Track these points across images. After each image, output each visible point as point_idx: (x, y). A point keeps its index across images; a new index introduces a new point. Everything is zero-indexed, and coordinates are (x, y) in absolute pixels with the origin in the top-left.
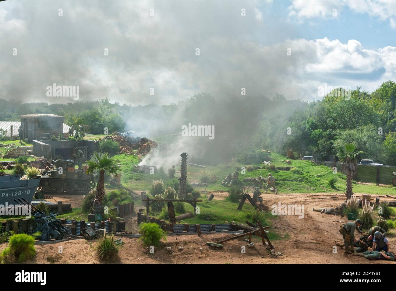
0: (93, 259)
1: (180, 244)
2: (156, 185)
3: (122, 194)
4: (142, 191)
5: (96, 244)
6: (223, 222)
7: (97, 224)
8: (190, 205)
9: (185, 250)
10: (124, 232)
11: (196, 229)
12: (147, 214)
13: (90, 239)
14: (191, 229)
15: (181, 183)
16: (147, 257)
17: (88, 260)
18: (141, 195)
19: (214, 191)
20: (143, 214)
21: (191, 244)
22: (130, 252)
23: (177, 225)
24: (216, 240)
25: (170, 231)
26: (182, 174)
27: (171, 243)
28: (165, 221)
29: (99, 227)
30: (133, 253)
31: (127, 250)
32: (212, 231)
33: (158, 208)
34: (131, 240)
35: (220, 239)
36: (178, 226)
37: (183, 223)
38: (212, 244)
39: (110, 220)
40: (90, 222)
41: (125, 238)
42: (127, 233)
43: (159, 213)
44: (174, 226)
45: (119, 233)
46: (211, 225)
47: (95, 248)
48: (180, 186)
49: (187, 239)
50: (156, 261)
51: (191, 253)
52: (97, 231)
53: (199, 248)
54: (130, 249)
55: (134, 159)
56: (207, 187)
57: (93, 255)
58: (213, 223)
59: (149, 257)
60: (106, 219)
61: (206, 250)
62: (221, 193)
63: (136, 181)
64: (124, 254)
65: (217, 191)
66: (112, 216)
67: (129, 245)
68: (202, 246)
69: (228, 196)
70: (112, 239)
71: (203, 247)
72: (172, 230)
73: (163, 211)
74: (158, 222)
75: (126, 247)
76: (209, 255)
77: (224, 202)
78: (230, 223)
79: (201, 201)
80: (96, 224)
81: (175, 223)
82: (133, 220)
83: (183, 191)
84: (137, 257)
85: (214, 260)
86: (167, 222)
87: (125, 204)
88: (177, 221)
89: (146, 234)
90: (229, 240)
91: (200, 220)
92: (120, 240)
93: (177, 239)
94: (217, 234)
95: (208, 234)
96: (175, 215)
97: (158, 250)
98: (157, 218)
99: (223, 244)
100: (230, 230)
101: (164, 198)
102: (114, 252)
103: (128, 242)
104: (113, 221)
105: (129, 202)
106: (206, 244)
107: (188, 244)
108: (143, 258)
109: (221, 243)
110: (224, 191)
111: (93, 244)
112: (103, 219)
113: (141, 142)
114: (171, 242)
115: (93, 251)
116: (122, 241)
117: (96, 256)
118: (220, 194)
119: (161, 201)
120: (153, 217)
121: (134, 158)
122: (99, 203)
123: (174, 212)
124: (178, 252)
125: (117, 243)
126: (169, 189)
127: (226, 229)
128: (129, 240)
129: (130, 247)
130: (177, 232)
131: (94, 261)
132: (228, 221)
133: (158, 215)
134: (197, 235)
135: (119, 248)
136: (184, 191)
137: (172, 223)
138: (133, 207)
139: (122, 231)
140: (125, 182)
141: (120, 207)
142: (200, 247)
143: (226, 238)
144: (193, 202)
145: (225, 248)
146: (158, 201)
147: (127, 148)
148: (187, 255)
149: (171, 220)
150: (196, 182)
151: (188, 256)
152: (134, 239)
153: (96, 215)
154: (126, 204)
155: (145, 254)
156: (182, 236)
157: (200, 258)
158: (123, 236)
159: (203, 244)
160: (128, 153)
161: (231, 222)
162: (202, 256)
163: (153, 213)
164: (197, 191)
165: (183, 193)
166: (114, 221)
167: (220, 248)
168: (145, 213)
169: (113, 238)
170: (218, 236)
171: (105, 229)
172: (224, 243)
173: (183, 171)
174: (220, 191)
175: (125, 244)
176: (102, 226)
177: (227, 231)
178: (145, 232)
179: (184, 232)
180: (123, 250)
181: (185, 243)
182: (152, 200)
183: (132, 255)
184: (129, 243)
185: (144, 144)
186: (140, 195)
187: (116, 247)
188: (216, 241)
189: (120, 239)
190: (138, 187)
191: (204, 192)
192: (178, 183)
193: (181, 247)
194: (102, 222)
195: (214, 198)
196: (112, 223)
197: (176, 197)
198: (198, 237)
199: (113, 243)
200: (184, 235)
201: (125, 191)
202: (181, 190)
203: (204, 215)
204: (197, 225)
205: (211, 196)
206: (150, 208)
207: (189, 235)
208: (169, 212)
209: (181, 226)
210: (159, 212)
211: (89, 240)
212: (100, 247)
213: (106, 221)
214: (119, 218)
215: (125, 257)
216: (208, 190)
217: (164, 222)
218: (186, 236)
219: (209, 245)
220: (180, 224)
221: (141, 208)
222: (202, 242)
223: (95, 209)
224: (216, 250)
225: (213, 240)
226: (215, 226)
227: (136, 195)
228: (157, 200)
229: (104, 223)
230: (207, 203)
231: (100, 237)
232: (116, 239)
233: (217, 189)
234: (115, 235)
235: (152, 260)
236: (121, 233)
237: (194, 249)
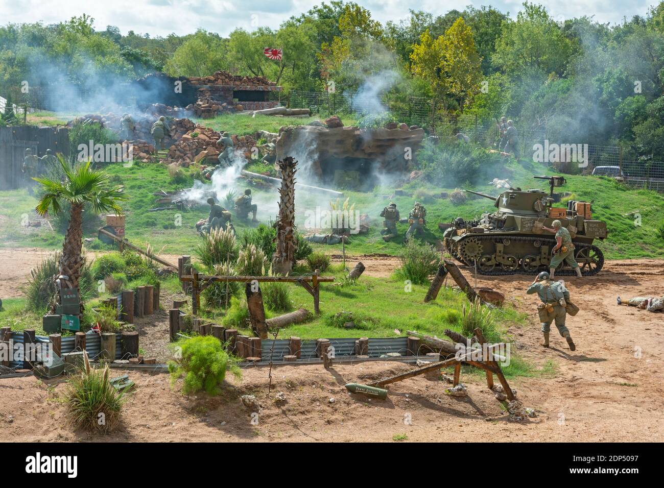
0: (56, 426)
1: (279, 389)
2: (215, 241)
3: (128, 263)
4: (181, 257)
5: (65, 389)
6: (386, 333)
7: (66, 338)
8: (304, 290)
9: (291, 402)
10: (136, 360)
11: (319, 350)
12: (194, 313)
13: (49, 376)
14: (306, 350)
15: (279, 234)
16: (195, 420)
17: (45, 428)
18: (177, 265)
19: (365, 256)
20: (182, 315)
21: (305, 389)
22: (152, 409)
23: (270, 340)
24: (369, 378)
25: (253, 356)
26: (282, 212)
27: (256, 386)
28: (240, 332)
29: (72, 347)
30: (159, 411)
31: (143, 403)
32: (361, 357)
33: (222, 298)
34: (155, 377)
35: (381, 375)
36: (273, 345)
37: (285, 335)
38: (360, 387)
39: (98, 330)
40: (48, 334)
41: (138, 374)
42: (143, 363)
43: (223, 311)
44: (262, 343)
45: (124, 361)
46: (357, 341)
47: (62, 399)
48: (277, 242)
49: (296, 376)
50: (217, 431)
51: (307, 411)
52: (66, 357)
53: (326, 397)
54: (151, 400)
55: (158, 175)
56: (346, 245)
57: (56, 417)
58: (363, 336)
59: (200, 422)
60: (88, 327)
61: (345, 402)
62: (382, 261)
63: (164, 231)
64: (136, 414)
65: (372, 256)
66: (104, 318)
67: (149, 390)
68: (333, 392)
69: (400, 267)
70: (106, 376)
71: (338, 396)
72: (259, 354)
73: (233, 306)
74: (221, 334)
75: (141, 395)
76: (352, 416)
77: (391, 282)
78: (404, 335)
79: (332, 281)
80: (62, 340)
81: (266, 336)
82: (159, 328)
83: (284, 254)
84: (170, 421)
85: (364, 428)
86: (246, 334)
87: (137, 290)
88: (270, 331)
89: (191, 364)
90: (402, 378)
91: (329, 328)
92: (126, 379)
93: (270, 377)
94: (371, 362)
95: (348, 363)
96: (264, 316)
97: (221, 404)
98: (220, 323)
99: (388, 388)
100: (406, 354)
101: (236, 273)
102: (110, 409)
103: (146, 383)
104: (107, 331)
105: (148, 283)
106: (344, 387)
107: (298, 388)
108: (184, 423)
109: (381, 385)
110: (390, 256)
111: (56, 390)
112: (81, 327)
113: (177, 131)
114: (257, 382)
115: (57, 407)
116: (130, 382)
117: (66, 420)
118: (380, 262)
119: (230, 280)
120: (209, 320)
121: (159, 170)
122: (71, 287)
123: (263, 310)
124: (272, 408)
125: (118, 386)
126: (249, 250)
127: (394, 350)
128: (149, 379)
129: (151, 396)
130: (269, 358)
131: (59, 431)
132: (401, 331)
133: (222, 315)
134: (321, 367)
135: (124, 400)
136: (287, 256)
137: (258, 336)
138: (156, 296)
139: (131, 357)
140: (137, 234)
141: (125, 296)
142: (329, 395)
143: (394, 374)
144: (311, 284)
145: (393, 398)
146: (221, 280)
147: (140, 145)
148: (295, 415)
149: (254, 329)
150: (320, 234)
151: (300, 417)
152: (161, 375)
153: (64, 317)
154: (141, 289)
155: (189, 413)
156: (284, 368)
157: (329, 422)
158: (131, 369)
159: (337, 389)
160: (144, 158)
161: (409, 334)
162: (333, 418)
163: (209, 312)
164: (321, 254)
165: (285, 261)
166: (110, 332)
167: (380, 400)
168: (188, 310)
169: (106, 373)
170: (373, 367)
171: (84, 353)
172: (390, 385)
173: (285, 203)
174: (380, 255)
175: (138, 390)
176: (80, 344)
177: (398, 354)
178: (189, 358)
179: (289, 359)
180: (133, 404)
181: (292, 386)
182: (206, 279)
183: (156, 417)
184: (147, 386)
185: (184, 136)
186: (175, 268)
187: (117, 396)
188: (370, 382)
189: (126, 376)
190: (170, 246)
191: (340, 257)
192: (272, 235)
193: (282, 395)
194: (78, 333)
195: (364, 273)
196: (103, 336)
197: (266, 272)
198: (325, 371)
199: (109, 385)
200: (288, 366)
201: (137, 255)
202: (280, 252)
203: (338, 317)
204: (320, 340)
205: (357, 267)
206: (203, 300)
207: (301, 367)
208: (250, 309)
209: (281, 345)
210: (224, 308)
211: (47, 378)
212: (74, 396)
213: (90, 332)
214: (122, 325)
215: (138, 422)
216: (349, 253)
217: (235, 333)
218: (292, 367)
219: (351, 390)
220: (278, 337)
221: (178, 299)
222: (333, 384)
223: (60, 301)
224: (369, 402)
225: (362, 378)
226: (367, 342)
227: (166, 267)
228: (220, 277)
229: (85, 336)
230: (348, 285)
231: (73, 371)
232: (115, 375)
233: (373, 251)
234: (111, 367)
235: (207, 428)
236: (128, 361)
237: (314, 400)
